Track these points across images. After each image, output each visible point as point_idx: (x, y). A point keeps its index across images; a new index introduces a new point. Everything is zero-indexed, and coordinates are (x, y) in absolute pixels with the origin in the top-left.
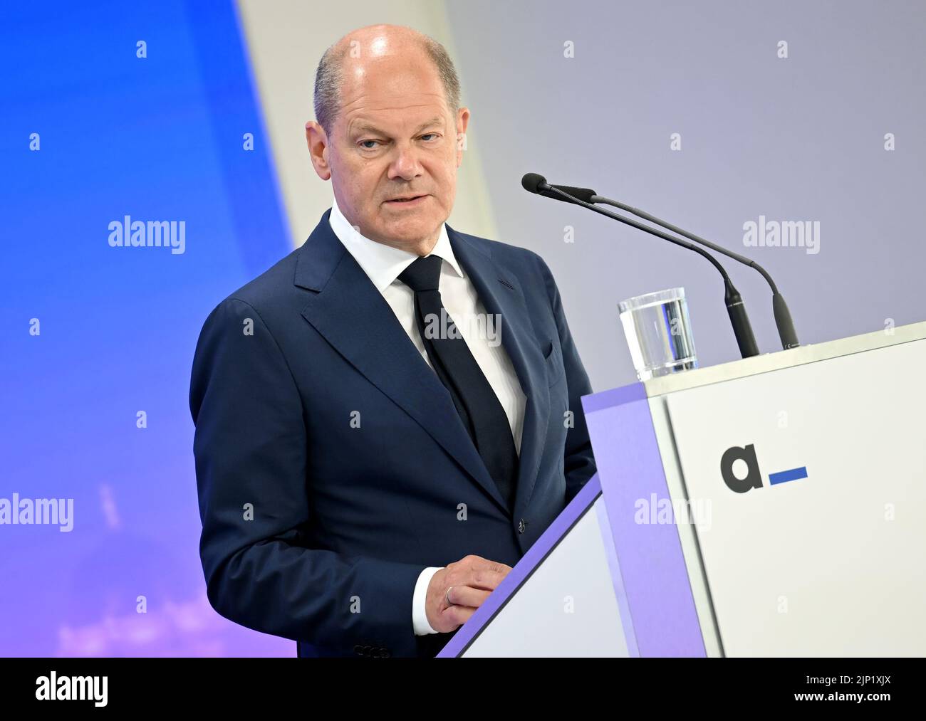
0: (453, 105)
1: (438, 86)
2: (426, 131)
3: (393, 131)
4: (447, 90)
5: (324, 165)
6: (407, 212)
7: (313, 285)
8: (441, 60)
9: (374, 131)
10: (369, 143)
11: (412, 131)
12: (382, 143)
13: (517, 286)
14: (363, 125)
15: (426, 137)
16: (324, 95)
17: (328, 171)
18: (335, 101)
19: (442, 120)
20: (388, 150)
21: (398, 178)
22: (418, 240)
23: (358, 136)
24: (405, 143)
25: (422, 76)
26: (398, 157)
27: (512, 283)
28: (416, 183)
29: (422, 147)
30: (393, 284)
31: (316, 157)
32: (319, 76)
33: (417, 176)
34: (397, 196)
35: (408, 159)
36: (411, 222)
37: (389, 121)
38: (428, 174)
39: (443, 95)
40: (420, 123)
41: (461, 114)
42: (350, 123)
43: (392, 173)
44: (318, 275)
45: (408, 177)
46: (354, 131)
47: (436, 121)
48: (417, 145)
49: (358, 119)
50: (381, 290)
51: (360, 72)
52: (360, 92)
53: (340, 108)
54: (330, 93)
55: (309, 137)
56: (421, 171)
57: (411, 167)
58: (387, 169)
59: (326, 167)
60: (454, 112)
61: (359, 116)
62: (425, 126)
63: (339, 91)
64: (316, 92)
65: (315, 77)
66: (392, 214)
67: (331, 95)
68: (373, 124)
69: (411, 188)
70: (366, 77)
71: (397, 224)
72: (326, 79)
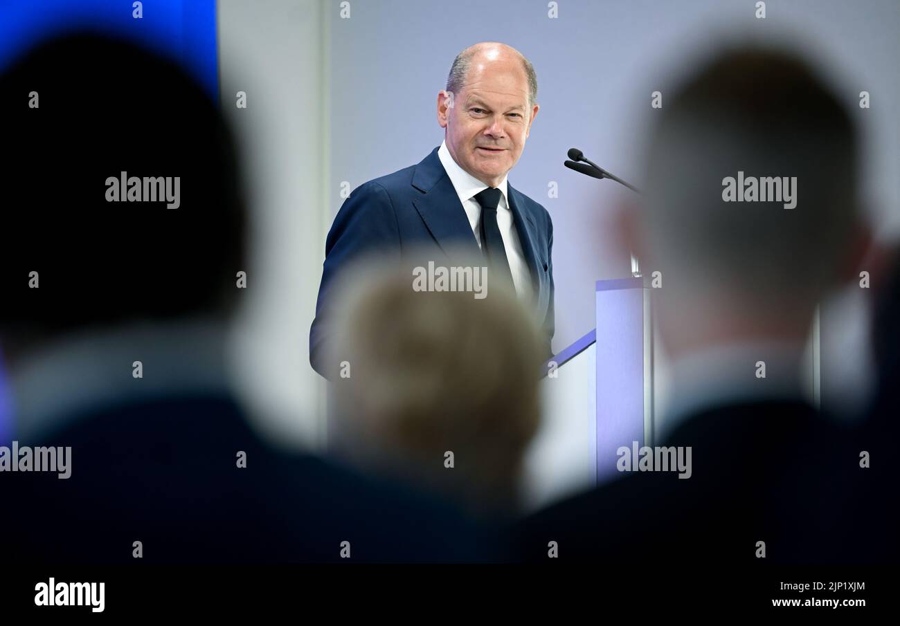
0: (531, 101)
1: (526, 88)
2: (514, 112)
3: (493, 107)
4: (530, 91)
5: (444, 118)
6: (490, 157)
7: (423, 188)
8: (530, 72)
9: (482, 104)
10: (477, 110)
11: (505, 109)
12: (484, 112)
13: (535, 224)
14: (476, 99)
15: (513, 115)
16: (456, 76)
17: (446, 122)
18: (462, 81)
19: (524, 108)
20: (487, 117)
21: (490, 136)
22: (494, 177)
23: (471, 105)
24: (499, 116)
25: (519, 78)
26: (493, 123)
27: (533, 221)
28: (500, 141)
29: (508, 120)
30: (470, 199)
31: (440, 112)
32: (455, 64)
33: (502, 137)
34: (486, 146)
35: (498, 125)
36: (492, 163)
37: (492, 100)
38: (508, 137)
39: (528, 93)
40: (512, 105)
41: (534, 107)
42: (469, 96)
43: (487, 132)
44: (427, 183)
45: (497, 136)
46: (470, 102)
47: (520, 107)
48: (506, 119)
49: (474, 95)
50: (462, 201)
51: (481, 67)
52: (479, 78)
53: (464, 85)
54: (460, 75)
55: (439, 100)
56: (505, 135)
57: (500, 131)
58: (485, 128)
59: (445, 119)
60: (531, 105)
61: (475, 93)
62: (513, 108)
63: (466, 76)
64: (450, 74)
65: (452, 65)
66: (481, 155)
67: (460, 76)
68: (482, 99)
69: (496, 144)
70: (485, 70)
71: (483, 163)
72: (459, 67)
